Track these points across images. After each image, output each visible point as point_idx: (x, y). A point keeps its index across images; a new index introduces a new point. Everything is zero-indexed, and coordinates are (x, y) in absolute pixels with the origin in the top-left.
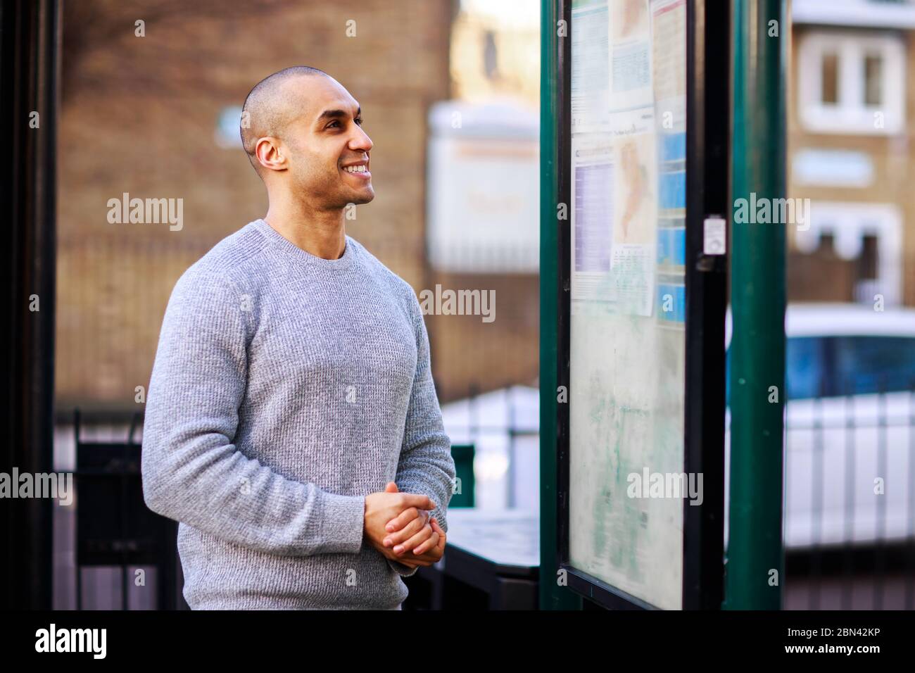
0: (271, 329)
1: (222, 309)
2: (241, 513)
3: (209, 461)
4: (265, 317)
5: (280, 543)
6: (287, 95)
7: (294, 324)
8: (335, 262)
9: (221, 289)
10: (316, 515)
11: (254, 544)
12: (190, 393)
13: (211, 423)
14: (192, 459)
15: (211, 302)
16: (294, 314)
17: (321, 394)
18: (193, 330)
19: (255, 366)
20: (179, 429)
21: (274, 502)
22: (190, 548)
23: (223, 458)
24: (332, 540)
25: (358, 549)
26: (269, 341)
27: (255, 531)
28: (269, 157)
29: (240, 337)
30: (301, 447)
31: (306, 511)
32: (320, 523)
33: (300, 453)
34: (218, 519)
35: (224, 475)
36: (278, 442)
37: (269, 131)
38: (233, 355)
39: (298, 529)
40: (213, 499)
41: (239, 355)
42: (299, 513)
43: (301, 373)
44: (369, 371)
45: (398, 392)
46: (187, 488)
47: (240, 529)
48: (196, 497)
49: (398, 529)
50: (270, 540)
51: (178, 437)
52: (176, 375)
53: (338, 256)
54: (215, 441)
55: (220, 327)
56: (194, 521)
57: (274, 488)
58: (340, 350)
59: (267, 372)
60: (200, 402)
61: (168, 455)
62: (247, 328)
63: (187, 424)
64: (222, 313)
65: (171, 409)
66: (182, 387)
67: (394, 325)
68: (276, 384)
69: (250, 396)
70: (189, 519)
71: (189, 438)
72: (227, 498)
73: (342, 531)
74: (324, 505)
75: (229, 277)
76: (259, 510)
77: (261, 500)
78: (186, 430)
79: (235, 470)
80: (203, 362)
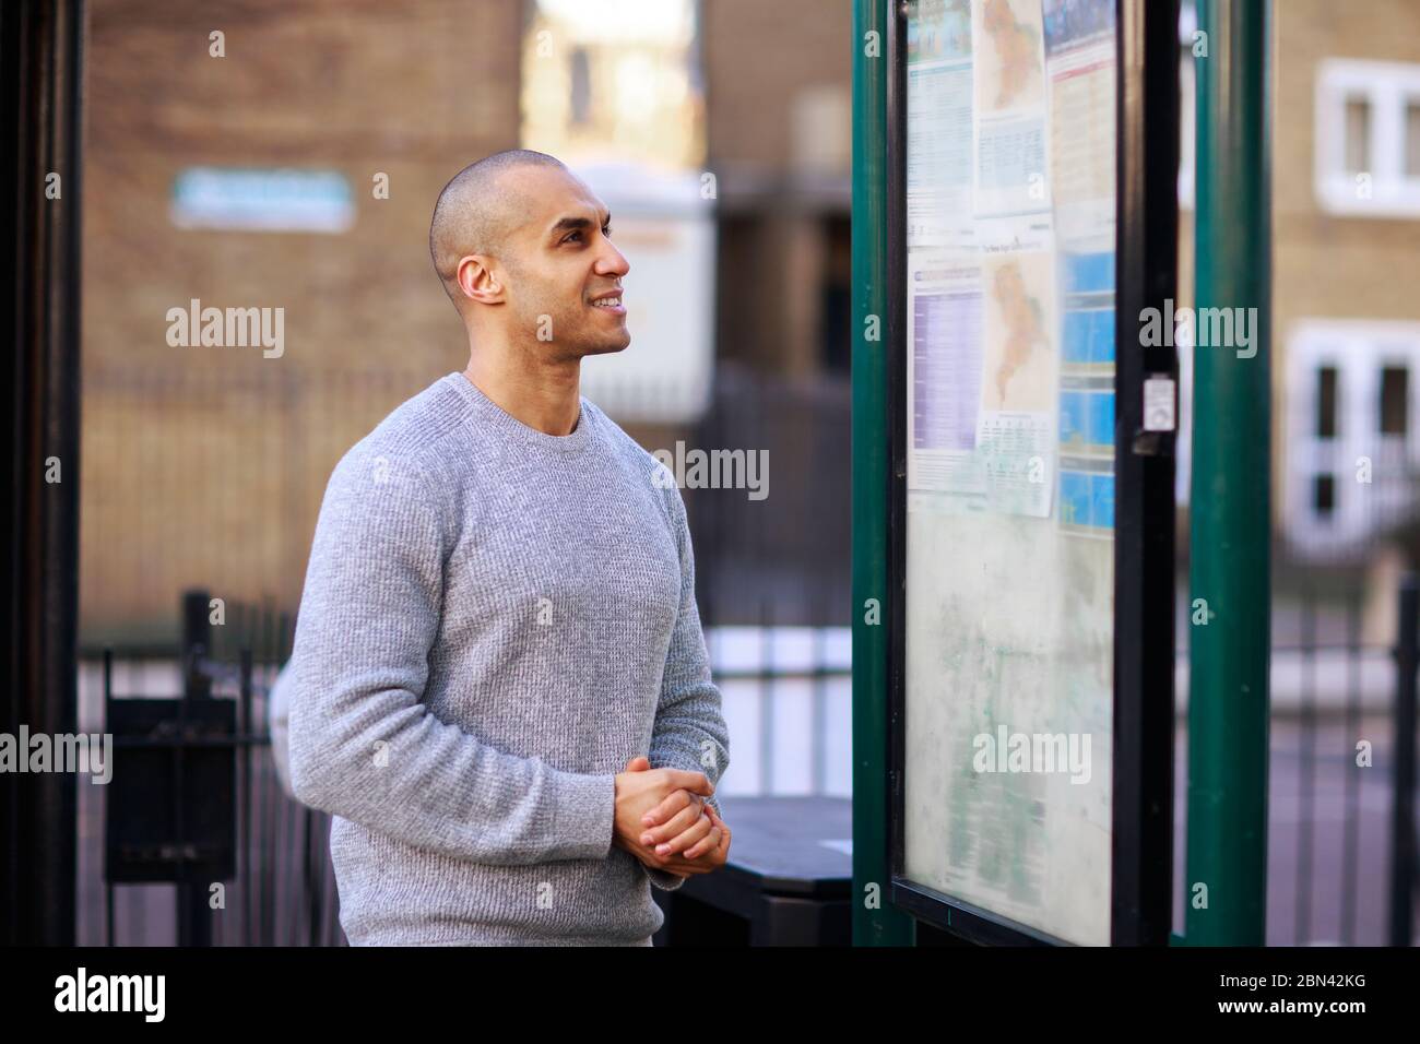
0: (478, 540)
1: (410, 510)
2: (438, 804)
3: (392, 730)
4: (470, 522)
5: (495, 846)
6: (505, 195)
7: (512, 533)
8: (566, 440)
9: (408, 480)
10: (545, 804)
11: (456, 849)
12: (362, 632)
13: (393, 676)
14: (366, 728)
15: (393, 499)
16: (511, 518)
17: (550, 635)
18: (367, 539)
19: (453, 593)
20: (346, 684)
21: (485, 787)
22: (351, 854)
23: (411, 725)
24: (569, 840)
25: (606, 853)
26: (475, 557)
27: (458, 828)
28: (477, 283)
29: (436, 551)
30: (519, 711)
31: (532, 799)
32: (552, 816)
33: (518, 720)
34: (405, 812)
35: (413, 750)
36: (486, 704)
37: (478, 247)
38: (424, 576)
39: (520, 825)
40: (398, 785)
41: (433, 577)
42: (522, 802)
43: (523, 605)
44: (616, 600)
45: (658, 629)
46: (360, 768)
47: (437, 827)
48: (374, 783)
49: (661, 822)
50: (480, 841)
51: (346, 695)
52: (342, 604)
53: (569, 430)
54: (399, 700)
55: (407, 535)
56: (368, 817)
57: (484, 767)
58: (578, 570)
59: (471, 603)
60: (378, 644)
61: (330, 721)
62: (445, 538)
63: (359, 678)
64: (409, 515)
65: (335, 655)
66: (350, 623)
67: (648, 532)
68: (485, 620)
69: (445, 636)
70: (359, 815)
71: (362, 697)
72: (418, 783)
73: (583, 826)
74: (557, 790)
75: (419, 463)
76: (464, 799)
77: (466, 785)
78: (359, 685)
79: (428, 741)
80: (382, 587)
